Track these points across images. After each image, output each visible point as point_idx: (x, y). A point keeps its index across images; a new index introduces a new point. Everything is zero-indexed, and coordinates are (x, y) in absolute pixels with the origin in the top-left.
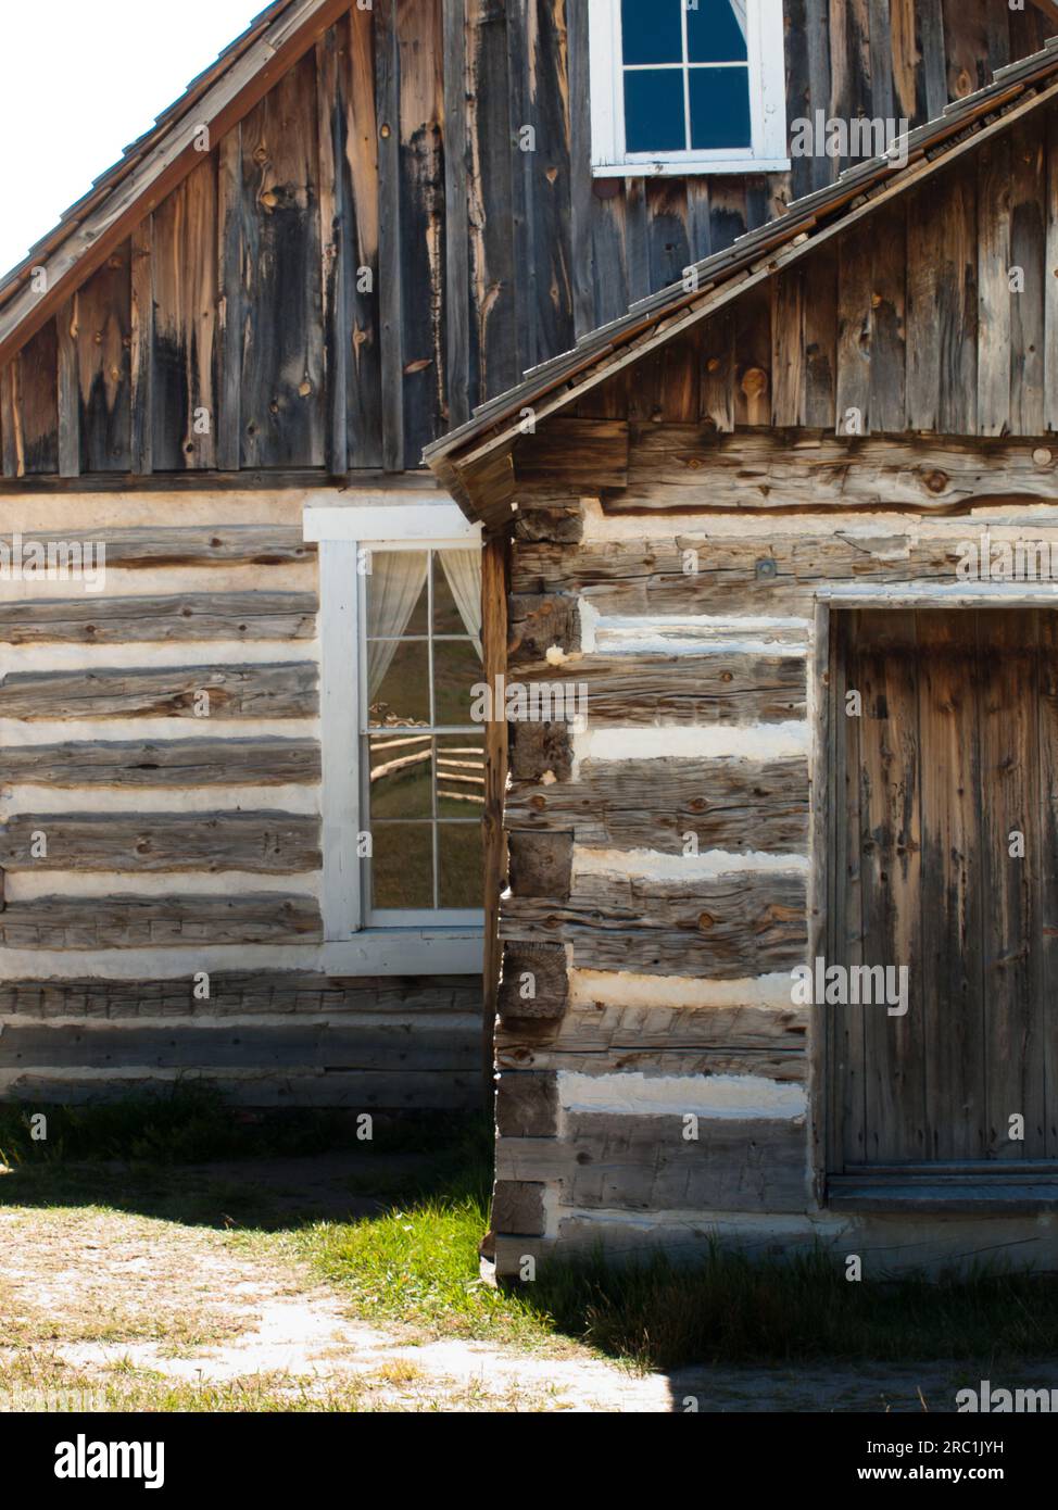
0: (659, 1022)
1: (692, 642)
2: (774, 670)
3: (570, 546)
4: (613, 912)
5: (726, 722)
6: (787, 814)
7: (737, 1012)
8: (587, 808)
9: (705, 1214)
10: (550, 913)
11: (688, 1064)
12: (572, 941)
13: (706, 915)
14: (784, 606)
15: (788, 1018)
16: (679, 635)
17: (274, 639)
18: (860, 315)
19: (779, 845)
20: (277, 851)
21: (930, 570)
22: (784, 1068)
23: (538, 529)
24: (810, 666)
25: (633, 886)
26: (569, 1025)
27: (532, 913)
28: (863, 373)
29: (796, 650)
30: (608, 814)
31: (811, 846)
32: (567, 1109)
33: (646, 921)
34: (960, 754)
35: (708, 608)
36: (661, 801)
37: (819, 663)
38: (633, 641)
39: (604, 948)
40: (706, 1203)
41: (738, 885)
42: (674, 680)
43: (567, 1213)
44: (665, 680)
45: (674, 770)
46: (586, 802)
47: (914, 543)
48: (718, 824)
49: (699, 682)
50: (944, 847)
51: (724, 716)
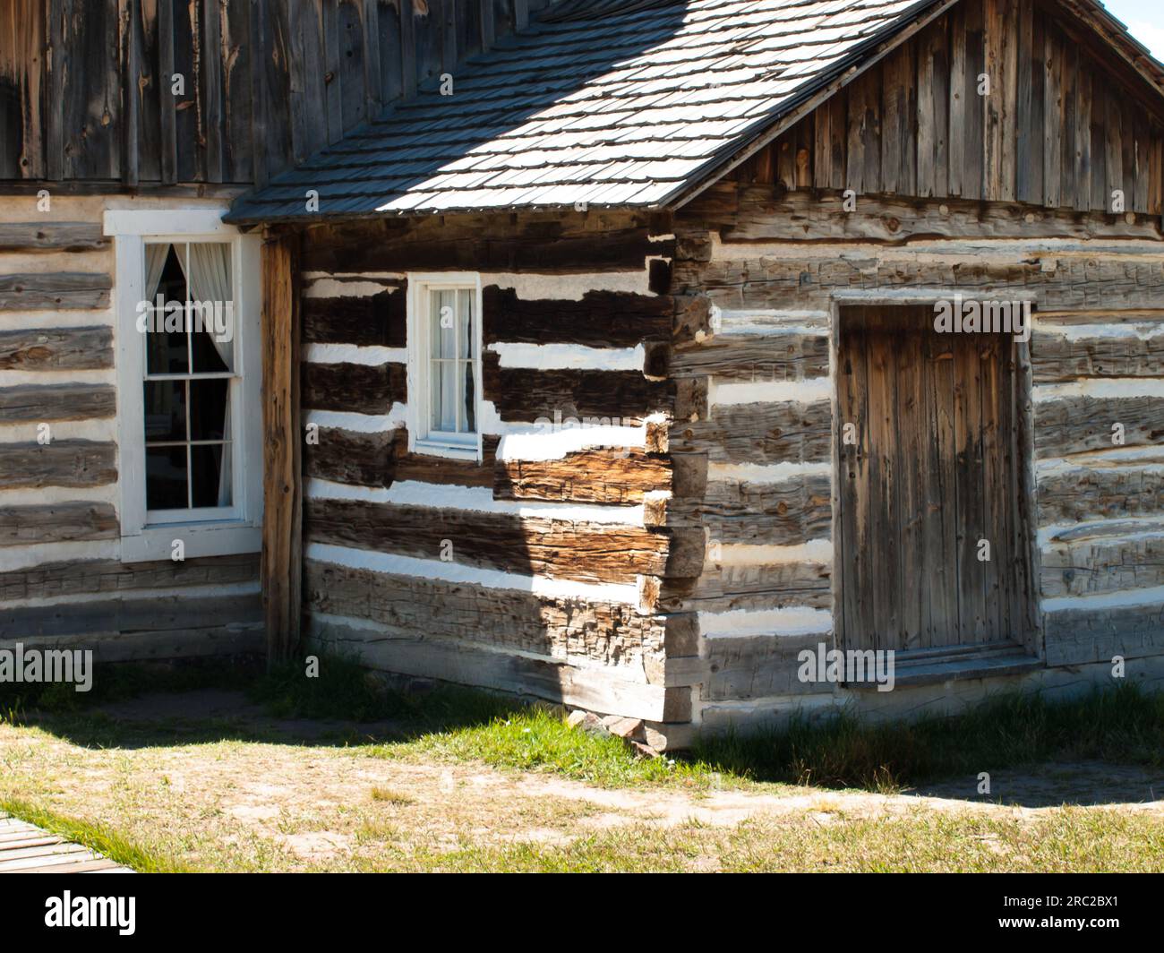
0: (752, 575)
1: (770, 326)
2: (812, 344)
3: (703, 264)
4: (730, 505)
5: (790, 379)
6: (820, 438)
7: (795, 567)
8: (714, 437)
9: (782, 698)
10: (696, 508)
11: (770, 601)
12: (708, 525)
13: (782, 504)
14: (813, 303)
15: (821, 568)
16: (762, 322)
17: (81, 309)
18: (860, 118)
19: (815, 457)
20: (85, 470)
21: (888, 281)
22: (821, 600)
23: (688, 252)
24: (830, 342)
25: (741, 486)
26: (701, 582)
27: (685, 508)
28: (861, 156)
29: (825, 332)
30: (727, 441)
31: (832, 457)
32: (705, 636)
33: (750, 510)
34: (887, 396)
35: (776, 304)
36: (757, 432)
37: (835, 340)
38: (738, 326)
39: (726, 529)
40: (782, 691)
41: (797, 484)
42: (763, 352)
43: (706, 705)
44: (758, 352)
45: (762, 411)
46: (715, 433)
47: (881, 264)
48: (787, 445)
49: (777, 353)
50: (880, 455)
51: (789, 375)
